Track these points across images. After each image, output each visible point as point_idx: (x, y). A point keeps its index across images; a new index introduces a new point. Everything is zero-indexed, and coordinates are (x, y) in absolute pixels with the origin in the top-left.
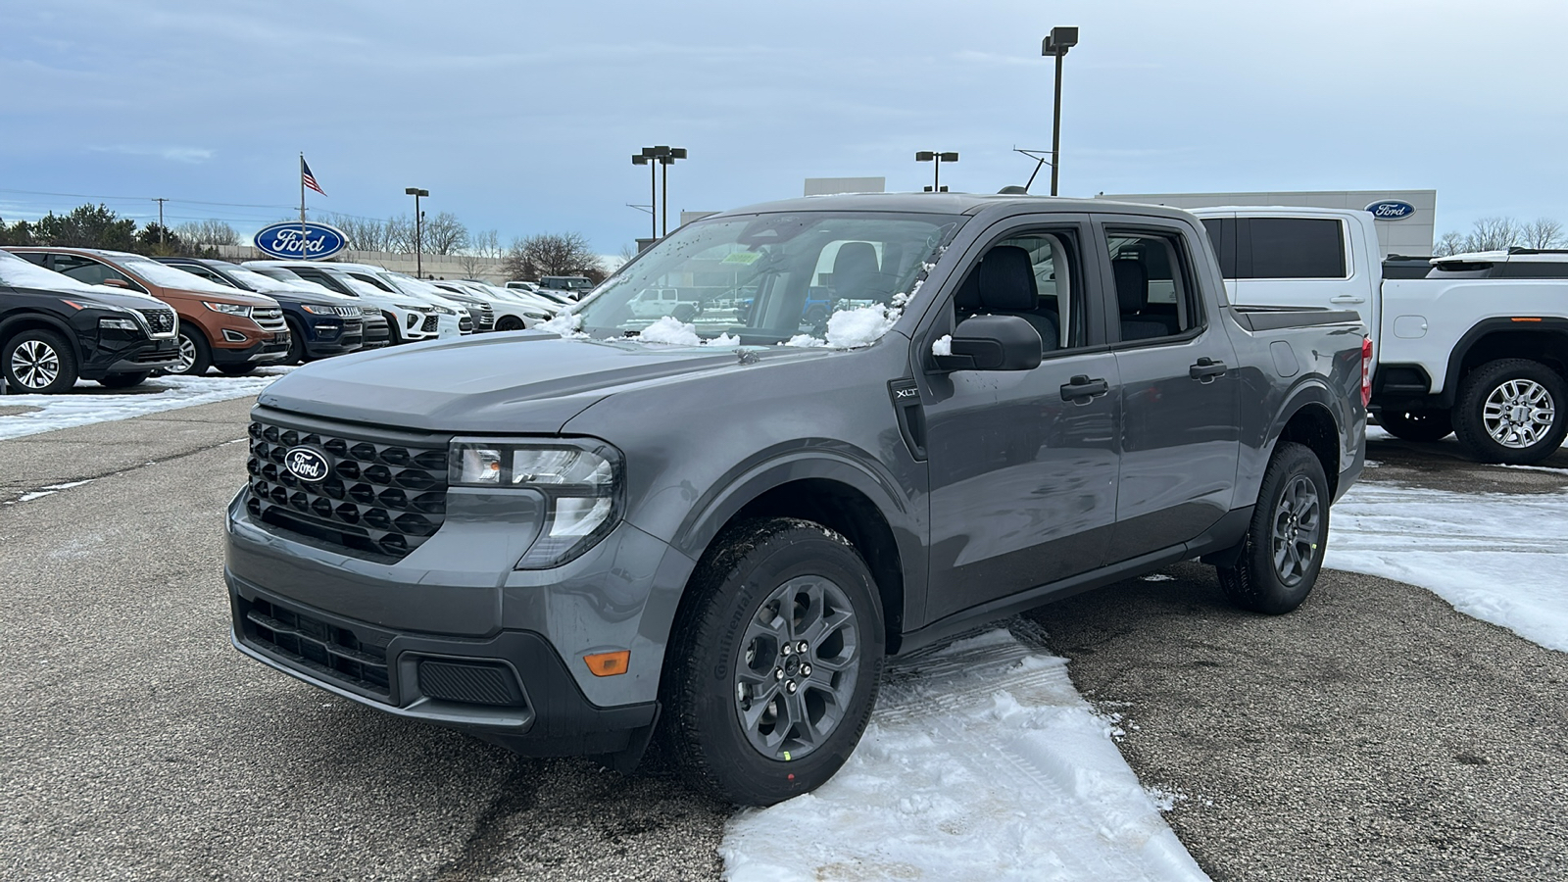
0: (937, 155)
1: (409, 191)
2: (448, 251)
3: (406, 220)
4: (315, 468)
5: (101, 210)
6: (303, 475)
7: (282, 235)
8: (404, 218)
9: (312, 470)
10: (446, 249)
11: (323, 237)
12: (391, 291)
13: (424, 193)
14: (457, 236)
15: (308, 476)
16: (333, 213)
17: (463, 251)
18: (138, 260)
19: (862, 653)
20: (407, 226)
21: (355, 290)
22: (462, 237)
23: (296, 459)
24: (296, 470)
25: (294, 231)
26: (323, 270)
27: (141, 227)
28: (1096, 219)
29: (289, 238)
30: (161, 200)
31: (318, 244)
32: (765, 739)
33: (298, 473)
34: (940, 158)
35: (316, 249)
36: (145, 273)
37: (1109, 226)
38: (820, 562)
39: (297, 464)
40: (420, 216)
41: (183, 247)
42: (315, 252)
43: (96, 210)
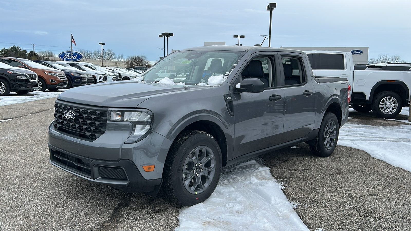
0: (239, 36)
1: (100, 44)
2: (110, 59)
3: (99, 51)
4: (72, 116)
5: (18, 47)
6: (69, 118)
7: (66, 54)
8: (98, 51)
9: (71, 117)
10: (109, 59)
11: (77, 55)
12: (95, 70)
13: (104, 44)
14: (112, 55)
15: (70, 118)
16: (80, 49)
17: (114, 59)
18: (27, 61)
19: (216, 166)
20: (99, 53)
21: (85, 70)
22: (114, 56)
23: (67, 114)
24: (67, 116)
25: (69, 54)
26: (77, 64)
27: (28, 52)
28: (279, 53)
29: (68, 55)
30: (34, 45)
31: (76, 57)
32: (190, 188)
33: (67, 117)
34: (240, 37)
35: (75, 58)
36: (29, 64)
37: (282, 55)
38: (205, 142)
39: (67, 115)
40: (103, 50)
41: (40, 57)
42: (75, 59)
43: (16, 47)
